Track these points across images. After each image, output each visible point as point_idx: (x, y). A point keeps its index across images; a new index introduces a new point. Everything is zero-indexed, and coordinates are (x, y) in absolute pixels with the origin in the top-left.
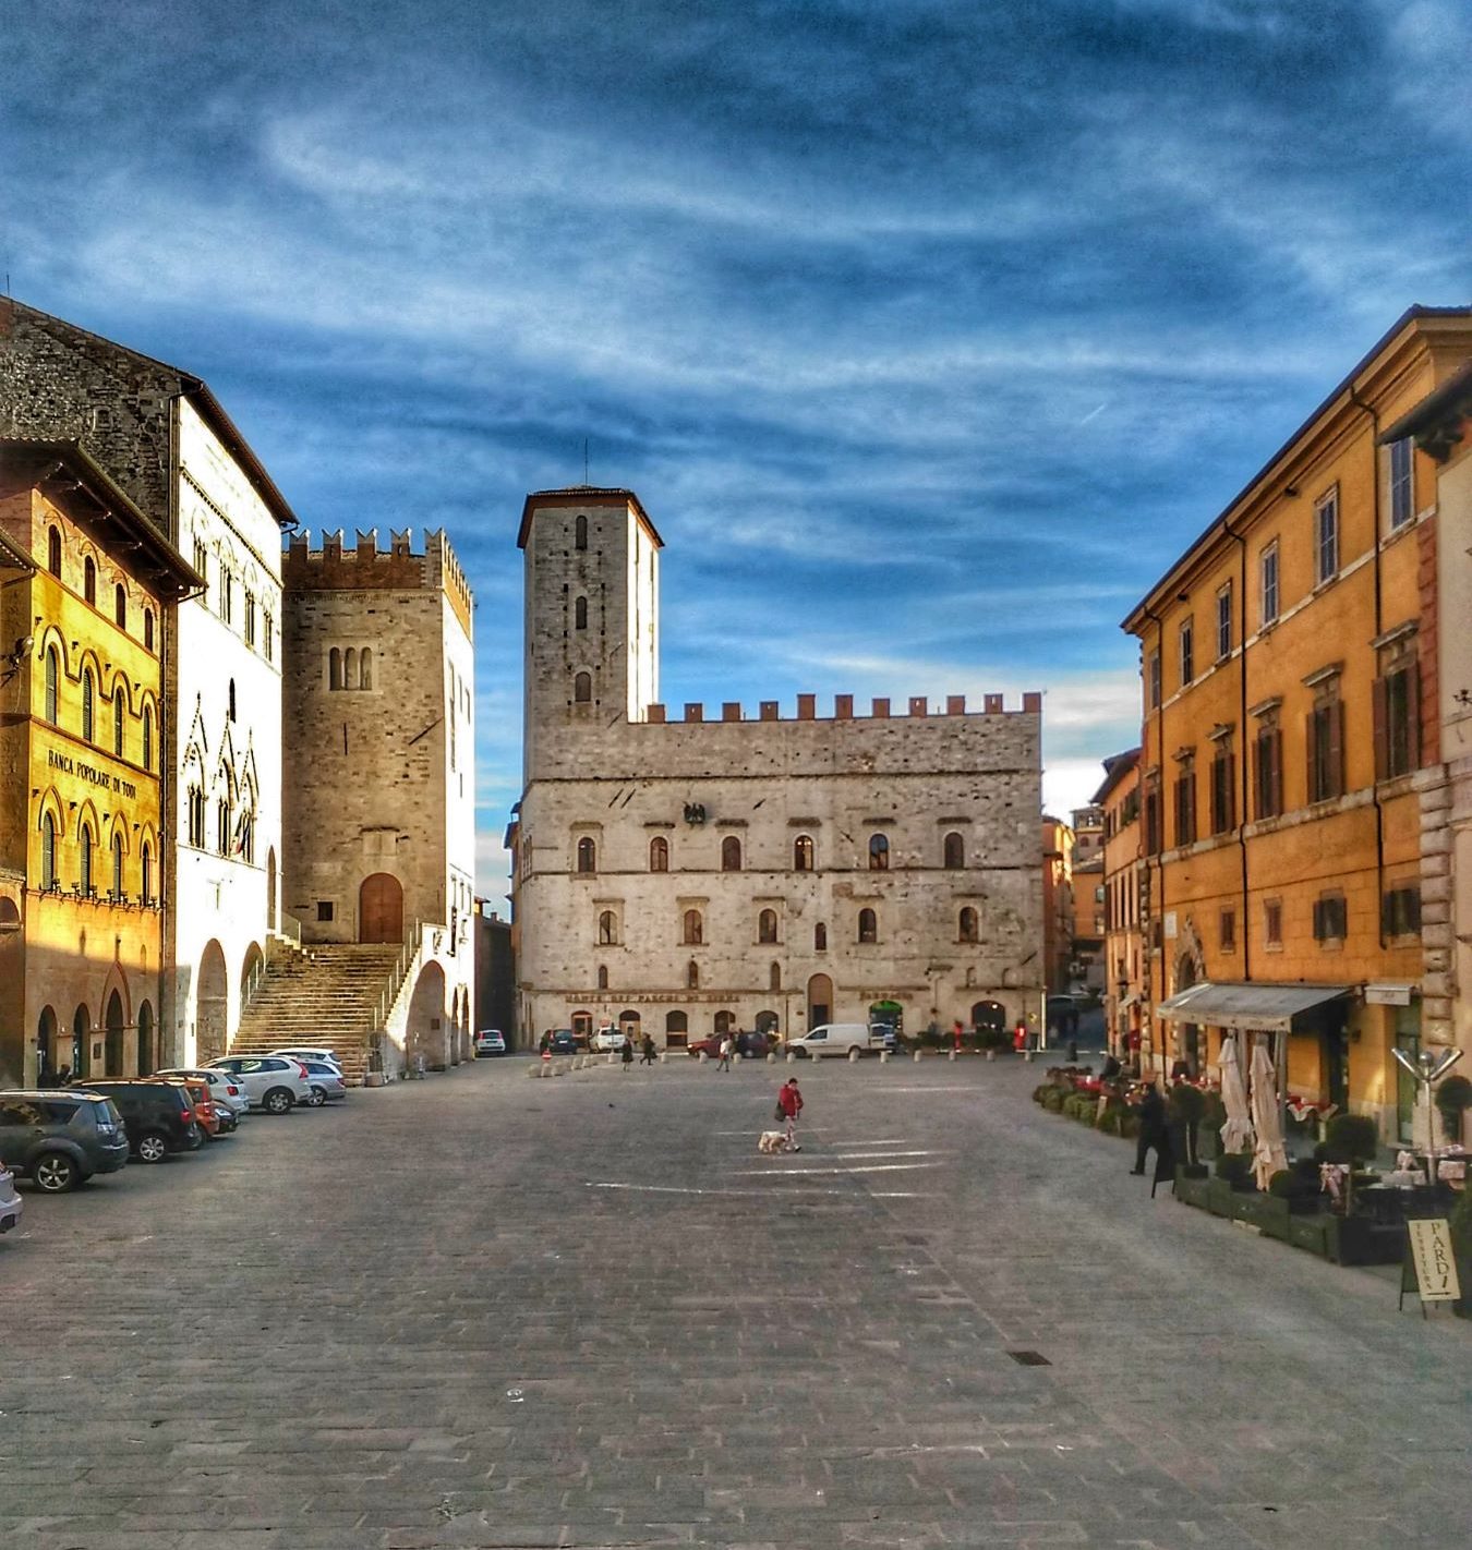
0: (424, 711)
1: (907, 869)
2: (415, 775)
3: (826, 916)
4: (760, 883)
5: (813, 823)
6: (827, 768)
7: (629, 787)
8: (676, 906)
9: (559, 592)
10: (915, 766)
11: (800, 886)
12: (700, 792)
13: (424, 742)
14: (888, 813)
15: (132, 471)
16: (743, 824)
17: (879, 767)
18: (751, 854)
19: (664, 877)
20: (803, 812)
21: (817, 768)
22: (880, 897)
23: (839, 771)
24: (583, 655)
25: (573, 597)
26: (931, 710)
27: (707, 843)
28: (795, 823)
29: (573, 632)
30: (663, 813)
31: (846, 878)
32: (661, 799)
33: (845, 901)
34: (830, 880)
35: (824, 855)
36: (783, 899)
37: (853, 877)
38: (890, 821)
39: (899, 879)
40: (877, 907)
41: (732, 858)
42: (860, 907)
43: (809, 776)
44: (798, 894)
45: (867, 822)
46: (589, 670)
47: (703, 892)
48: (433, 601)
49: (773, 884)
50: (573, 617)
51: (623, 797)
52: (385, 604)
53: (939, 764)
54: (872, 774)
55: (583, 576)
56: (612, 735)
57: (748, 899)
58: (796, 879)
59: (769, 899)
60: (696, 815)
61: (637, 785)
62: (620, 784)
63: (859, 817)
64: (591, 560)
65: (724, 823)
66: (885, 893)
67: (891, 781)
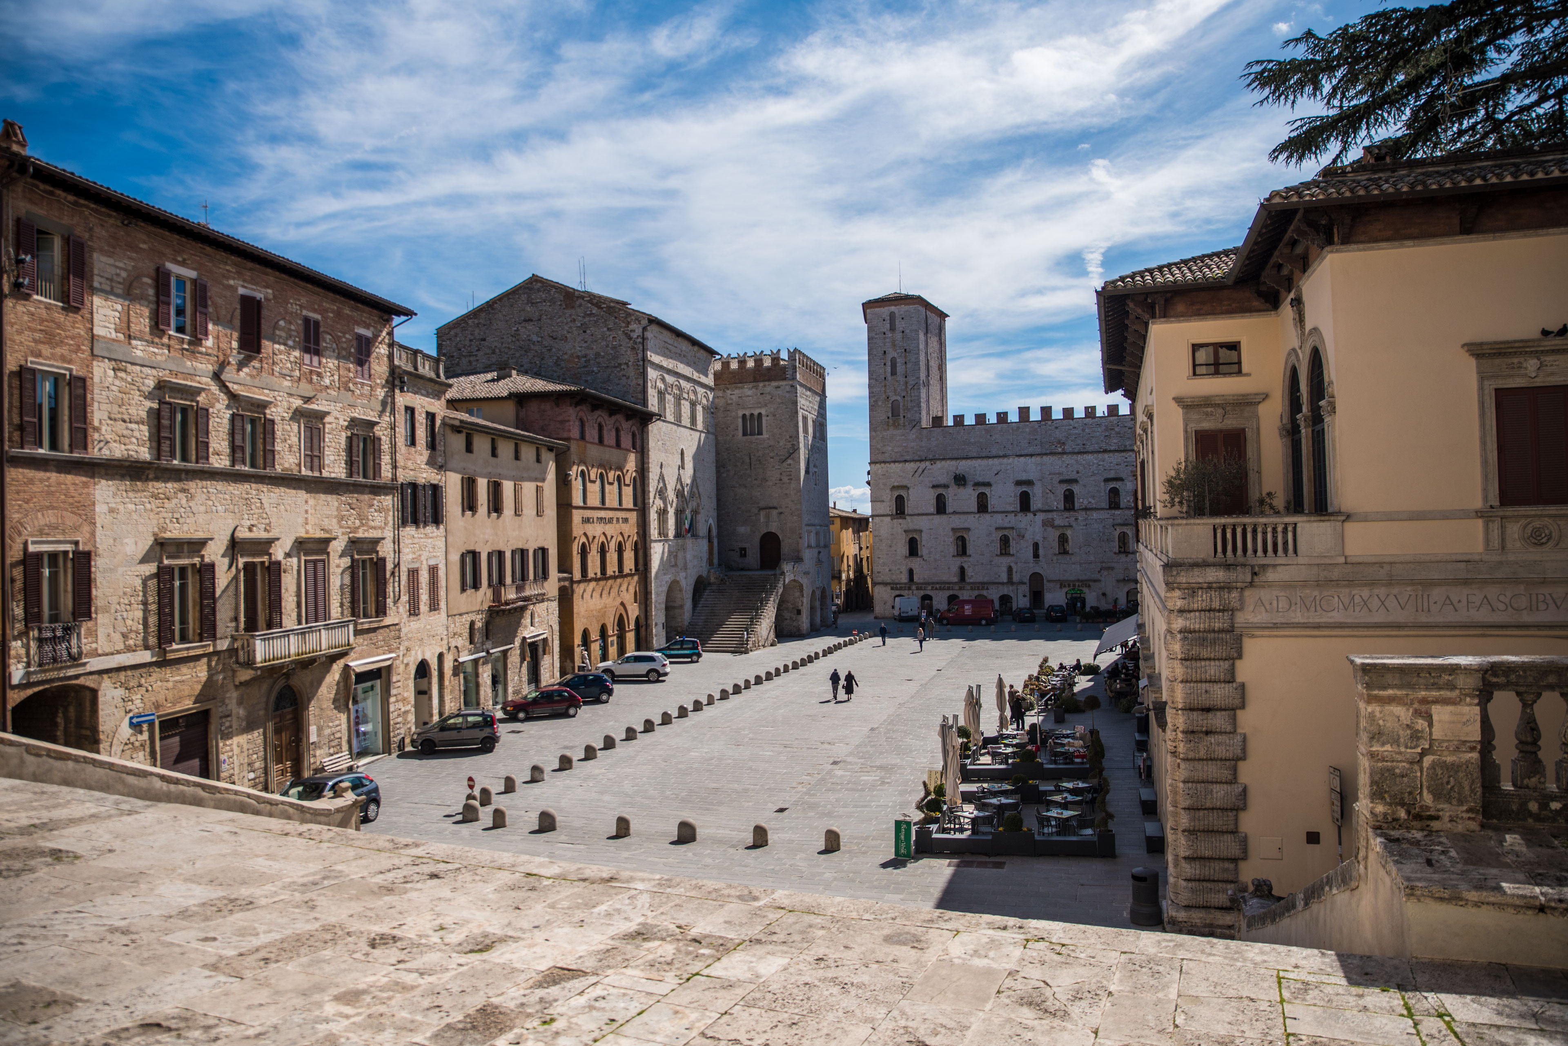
0: (789, 445)
1: (1086, 509)
2: (785, 479)
3: (1038, 538)
4: (999, 520)
5: (1030, 483)
6: (1038, 450)
7: (923, 465)
8: (951, 533)
9: (881, 354)
10: (1089, 448)
11: (1024, 521)
12: (963, 466)
13: (789, 461)
14: (1074, 476)
15: (627, 364)
16: (988, 484)
17: (1068, 448)
18: (993, 502)
19: (944, 517)
20: (1024, 477)
21: (1031, 450)
22: (1070, 526)
23: (1044, 451)
24: (895, 390)
25: (889, 357)
26: (1099, 413)
27: (966, 497)
28: (1019, 483)
29: (889, 378)
30: (942, 480)
31: (1050, 515)
32: (942, 471)
33: (1050, 529)
34: (1040, 517)
35: (1036, 503)
36: (1013, 528)
37: (1054, 515)
38: (1075, 481)
39: (1081, 516)
40: (1069, 533)
41: (983, 506)
42: (1058, 533)
43: (1027, 455)
44: (1022, 525)
45: (1061, 482)
46: (899, 398)
47: (966, 525)
48: (792, 386)
49: (1007, 520)
50: (889, 369)
51: (920, 470)
52: (768, 389)
53: (1104, 446)
54: (1064, 453)
55: (894, 345)
56: (912, 435)
57: (993, 529)
58: (1021, 516)
59: (1005, 528)
60: (960, 480)
61: (928, 463)
62: (918, 464)
63: (1057, 479)
64: (898, 336)
65: (977, 484)
66: (1074, 524)
67: (1075, 457)
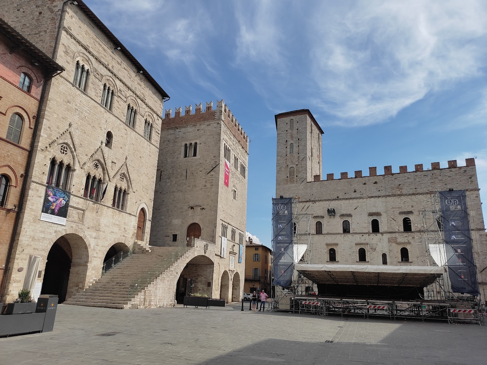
1: (419, 231)
3: (386, 251)
4: (358, 239)
5: (378, 214)
6: (383, 194)
7: (307, 204)
8: (325, 247)
9: (284, 142)
10: (419, 191)
11: (375, 239)
12: (333, 205)
14: (410, 209)
16: (350, 215)
17: (404, 192)
18: (353, 227)
19: (321, 236)
20: (374, 210)
21: (378, 194)
22: (409, 243)
23: (387, 194)
24: (292, 162)
25: (289, 143)
26: (425, 169)
27: (337, 224)
28: (371, 214)
29: (289, 155)
30: (320, 214)
31: (393, 235)
32: (320, 208)
33: (394, 245)
34: (386, 237)
35: (382, 227)
36: (367, 244)
37: (397, 235)
38: (411, 212)
39: (417, 236)
40: (408, 247)
41: (346, 230)
42: (400, 247)
43: (376, 197)
44: (374, 242)
45: (401, 213)
46: (294, 166)
47: (335, 242)
49: (363, 238)
50: (288, 150)
51: (306, 207)
53: (431, 189)
54: (400, 195)
55: (292, 137)
56: (302, 186)
57: (354, 244)
58: (373, 236)
59: (362, 244)
60: (331, 212)
61: (311, 203)
62: (305, 204)
63: (397, 211)
64: (295, 132)
65: (342, 216)
66: (412, 241)
67: (410, 197)
